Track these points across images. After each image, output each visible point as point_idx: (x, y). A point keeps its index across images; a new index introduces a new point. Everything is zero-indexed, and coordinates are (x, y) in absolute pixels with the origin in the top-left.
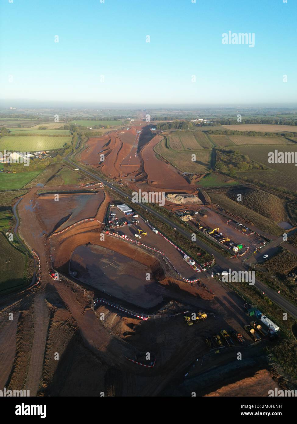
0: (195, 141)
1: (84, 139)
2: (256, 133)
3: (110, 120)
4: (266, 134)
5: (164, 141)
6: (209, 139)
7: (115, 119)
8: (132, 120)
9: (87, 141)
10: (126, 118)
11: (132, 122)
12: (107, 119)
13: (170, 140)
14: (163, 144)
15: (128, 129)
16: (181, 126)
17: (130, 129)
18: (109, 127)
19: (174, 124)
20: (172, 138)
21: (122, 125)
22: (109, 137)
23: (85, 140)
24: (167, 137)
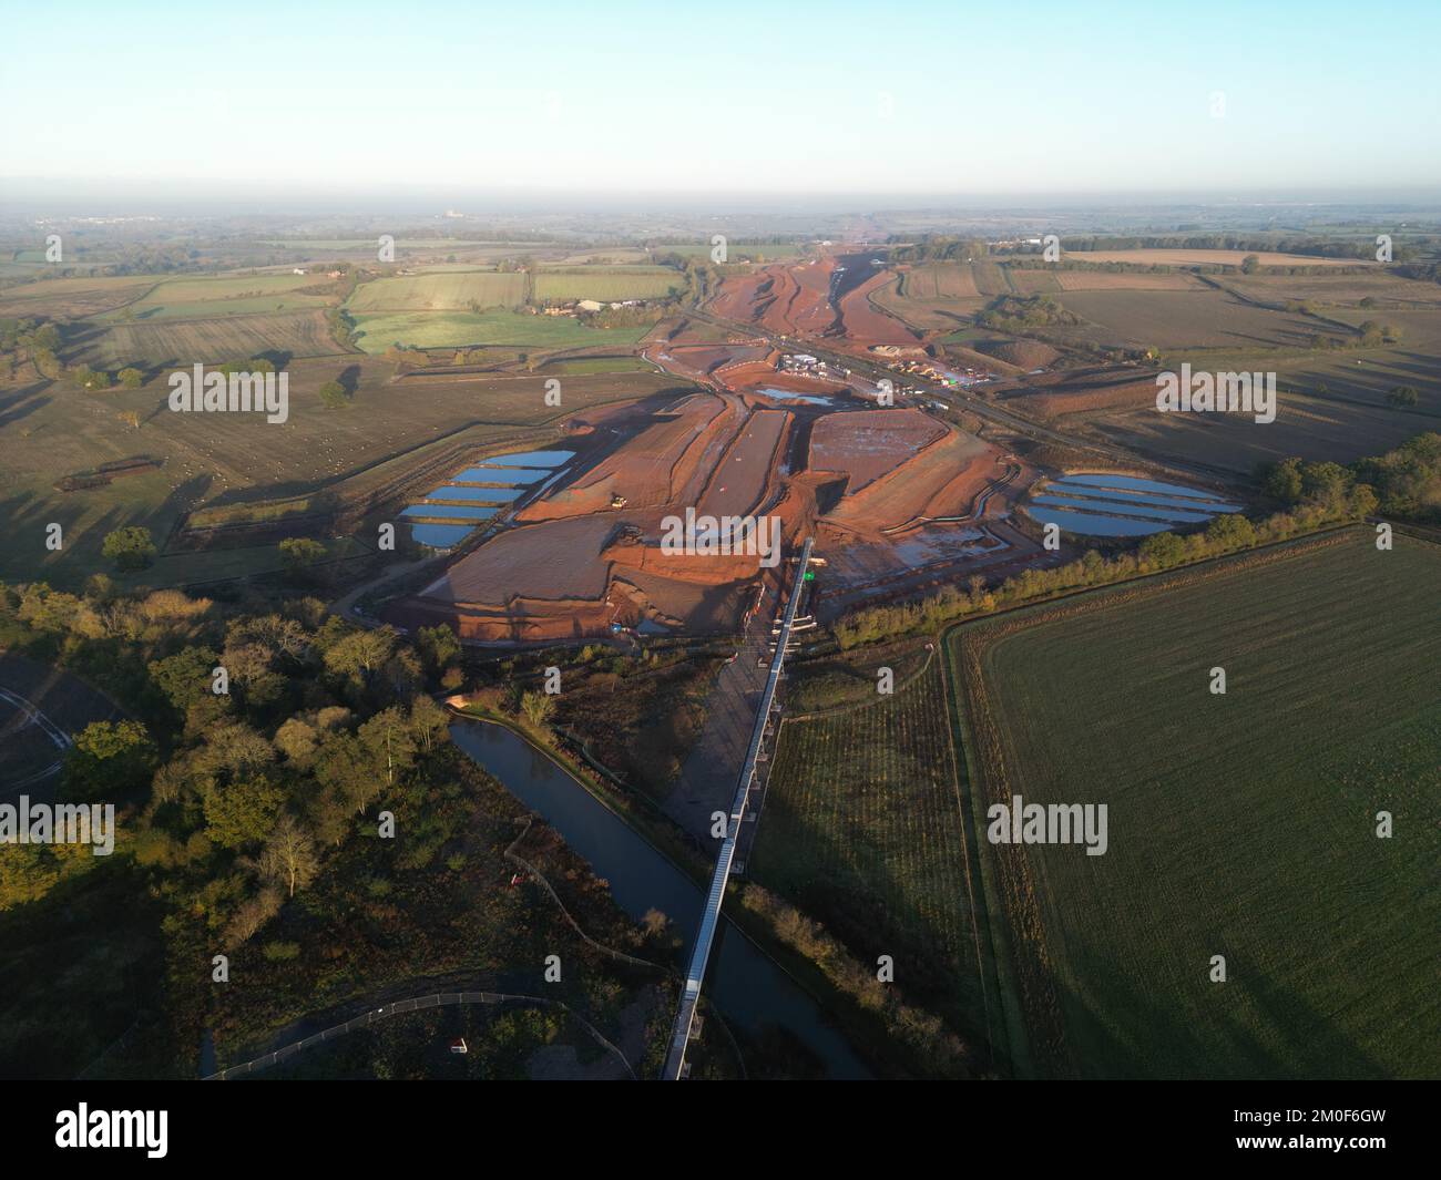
0: (971, 283)
1: (714, 279)
2: (1129, 265)
3: (764, 242)
4: (1153, 269)
5: (896, 284)
6: (1007, 278)
7: (777, 241)
8: (825, 243)
9: (720, 284)
10: (808, 238)
11: (826, 248)
12: (755, 242)
13: (912, 280)
14: (892, 288)
15: (813, 263)
16: (951, 253)
17: (818, 263)
18: (762, 259)
19: (934, 248)
20: (916, 278)
21: (796, 255)
22: (769, 276)
23: (715, 283)
24: (906, 276)
